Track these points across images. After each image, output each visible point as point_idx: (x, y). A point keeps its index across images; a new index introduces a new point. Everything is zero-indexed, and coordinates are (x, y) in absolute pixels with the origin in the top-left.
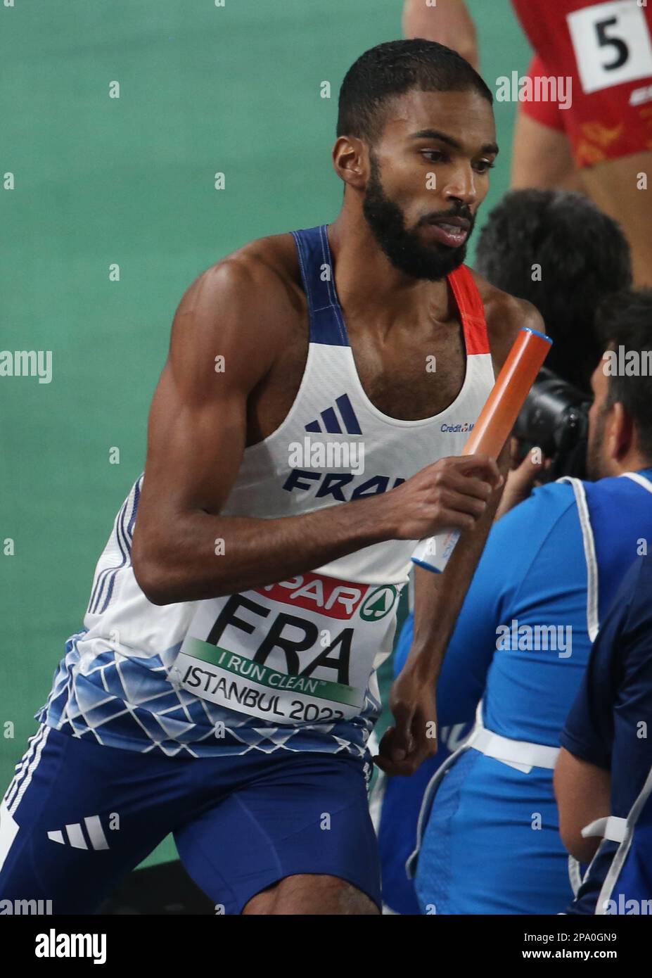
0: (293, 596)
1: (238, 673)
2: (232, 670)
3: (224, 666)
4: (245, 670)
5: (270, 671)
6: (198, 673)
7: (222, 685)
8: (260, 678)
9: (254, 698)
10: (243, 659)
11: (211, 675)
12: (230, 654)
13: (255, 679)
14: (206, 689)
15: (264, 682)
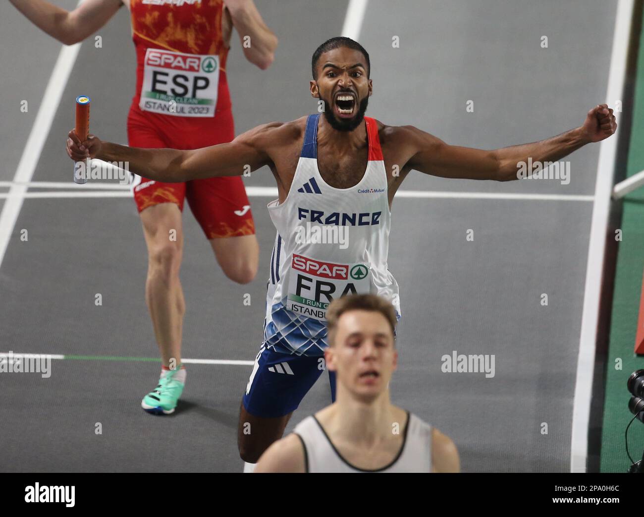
0: (318, 273)
1: (312, 306)
2: (309, 305)
3: (305, 303)
4: (314, 304)
5: (323, 304)
6: (296, 306)
7: (307, 310)
8: (320, 306)
9: (322, 315)
10: (311, 301)
11: (301, 307)
12: (306, 300)
13: (318, 307)
14: (301, 312)
15: (322, 308)
